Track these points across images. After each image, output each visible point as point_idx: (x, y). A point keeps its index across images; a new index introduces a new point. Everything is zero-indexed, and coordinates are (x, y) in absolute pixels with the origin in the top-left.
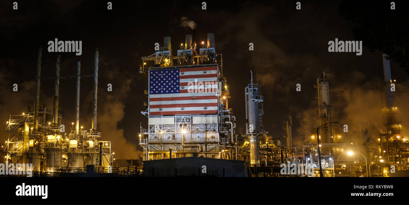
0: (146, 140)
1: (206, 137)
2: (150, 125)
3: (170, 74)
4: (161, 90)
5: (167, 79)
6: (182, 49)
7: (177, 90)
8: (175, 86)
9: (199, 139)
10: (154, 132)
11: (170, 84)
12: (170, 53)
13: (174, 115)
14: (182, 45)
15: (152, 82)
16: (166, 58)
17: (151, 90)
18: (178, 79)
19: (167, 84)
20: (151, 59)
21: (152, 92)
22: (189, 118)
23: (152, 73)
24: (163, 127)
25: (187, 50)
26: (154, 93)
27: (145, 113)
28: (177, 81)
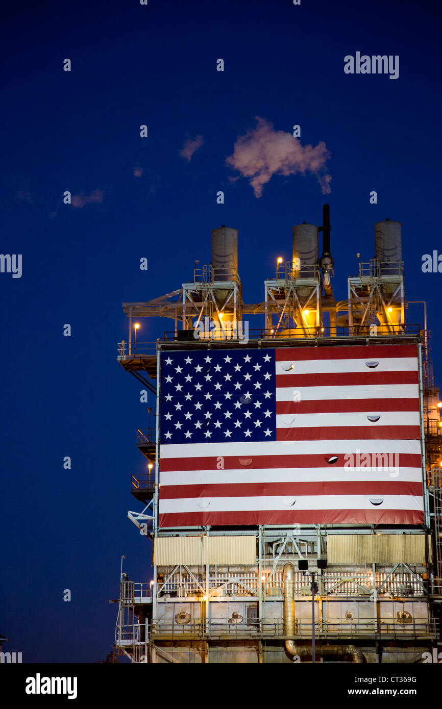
0: (143, 628)
1: (379, 618)
2: (158, 567)
3: (238, 368)
4: (204, 428)
5: (228, 387)
6: (282, 277)
7: (264, 427)
8: (258, 414)
9: (353, 627)
10: (174, 594)
11: (238, 405)
12: (236, 290)
13: (255, 528)
14: (280, 260)
15: (169, 398)
16: (220, 309)
17: (166, 426)
18: (271, 385)
19: (228, 405)
20: (161, 312)
21: (168, 435)
22: (310, 539)
23: (169, 361)
24: (211, 574)
25: (300, 282)
26: (179, 438)
27: (141, 516)
28: (268, 395)
